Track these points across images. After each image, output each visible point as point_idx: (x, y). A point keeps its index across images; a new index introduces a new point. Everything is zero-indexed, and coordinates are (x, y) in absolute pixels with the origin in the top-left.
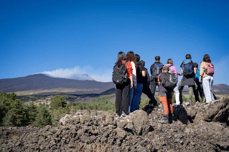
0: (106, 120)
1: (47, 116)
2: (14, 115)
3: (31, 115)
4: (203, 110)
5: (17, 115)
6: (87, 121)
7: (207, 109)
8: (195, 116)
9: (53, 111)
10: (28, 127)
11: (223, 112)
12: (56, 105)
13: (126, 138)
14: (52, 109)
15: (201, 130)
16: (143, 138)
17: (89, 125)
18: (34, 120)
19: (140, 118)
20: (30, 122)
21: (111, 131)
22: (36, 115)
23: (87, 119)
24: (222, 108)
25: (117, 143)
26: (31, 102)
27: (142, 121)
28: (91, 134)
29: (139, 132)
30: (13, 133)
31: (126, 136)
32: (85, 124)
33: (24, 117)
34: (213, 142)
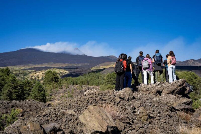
0: (110, 93)
1: (41, 91)
2: (10, 89)
3: (26, 90)
4: (168, 87)
5: (13, 90)
6: (100, 94)
7: (170, 86)
8: (162, 91)
9: (46, 86)
10: (28, 101)
11: (181, 88)
12: (49, 80)
13: (120, 102)
14: (45, 84)
15: (163, 99)
16: (129, 102)
17: (101, 96)
18: (29, 94)
19: (128, 92)
20: (25, 97)
21: (112, 98)
22: (31, 89)
23: (100, 93)
24: (180, 86)
25: (116, 104)
26: (23, 77)
27: (129, 94)
28: (103, 100)
29: (127, 99)
30: (17, 106)
31: (120, 101)
32: (99, 95)
33: (19, 91)
34: (169, 105)
